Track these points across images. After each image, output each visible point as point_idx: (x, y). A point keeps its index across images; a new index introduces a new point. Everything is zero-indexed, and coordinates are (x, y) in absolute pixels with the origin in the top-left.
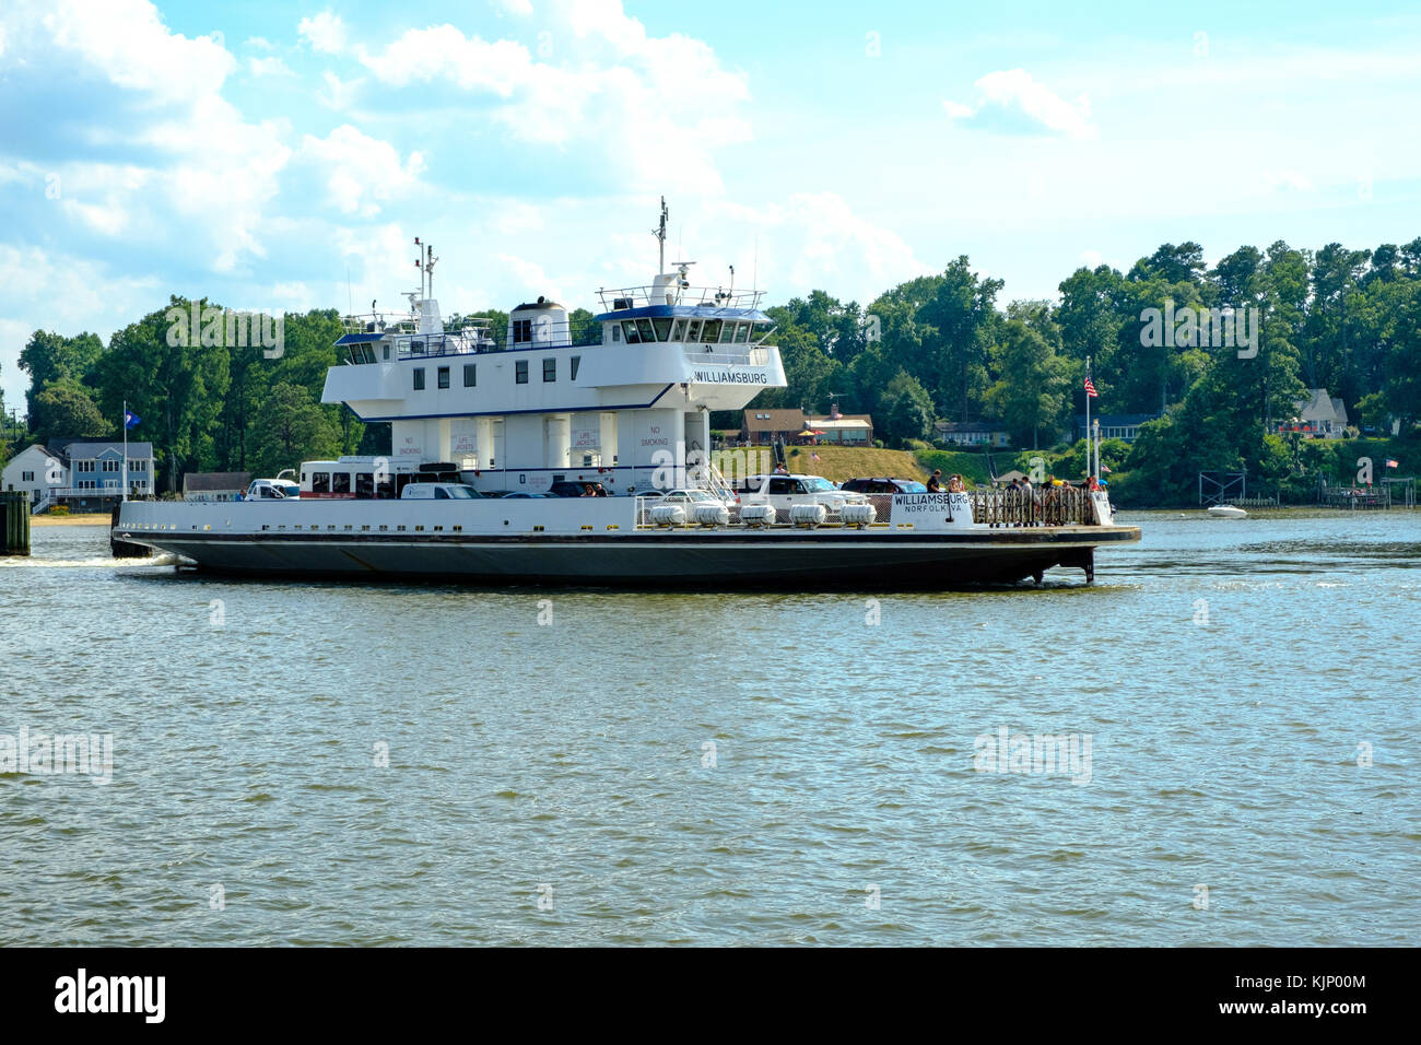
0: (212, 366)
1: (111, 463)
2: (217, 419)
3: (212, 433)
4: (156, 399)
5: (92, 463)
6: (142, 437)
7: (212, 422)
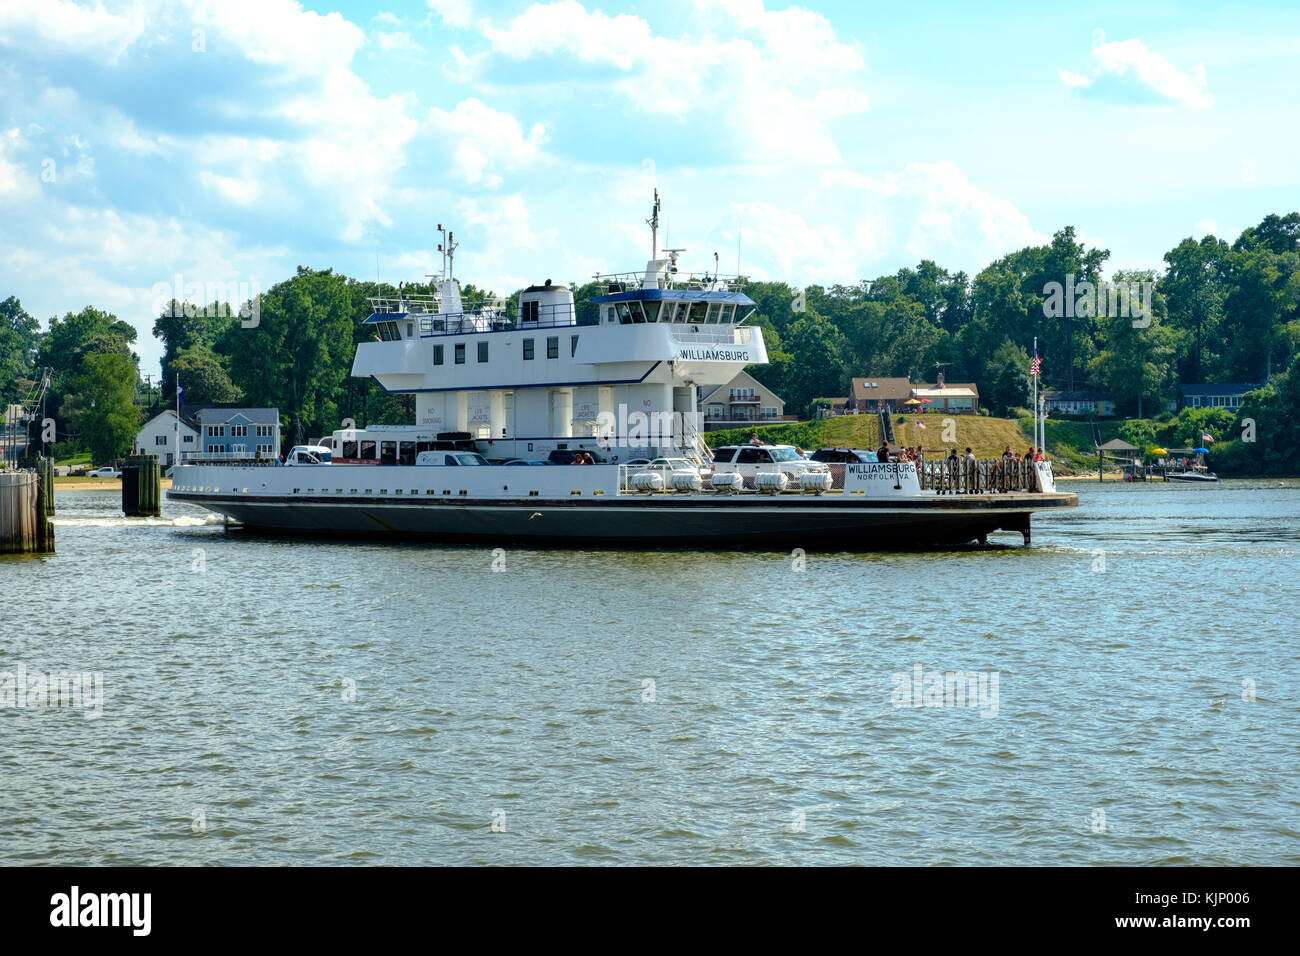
0: (337, 334)
1: (239, 428)
2: (341, 386)
3: (336, 399)
4: (283, 366)
5: (222, 428)
6: (270, 403)
7: (335, 389)
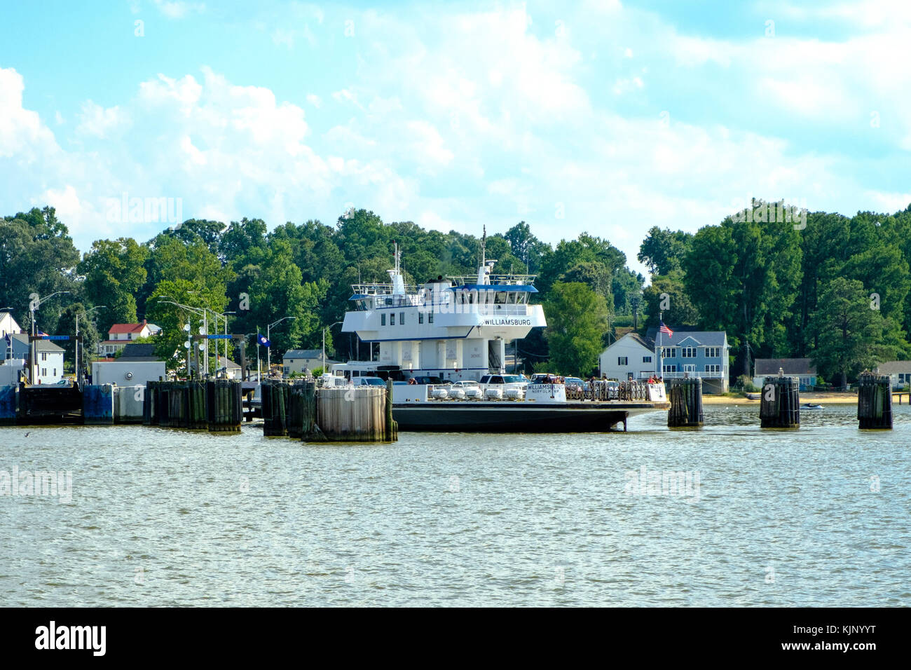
0: (786, 262)
1: (689, 350)
2: (790, 309)
3: (786, 322)
4: (733, 293)
5: (674, 350)
6: (721, 327)
7: (784, 313)
